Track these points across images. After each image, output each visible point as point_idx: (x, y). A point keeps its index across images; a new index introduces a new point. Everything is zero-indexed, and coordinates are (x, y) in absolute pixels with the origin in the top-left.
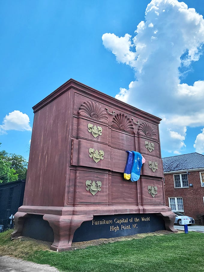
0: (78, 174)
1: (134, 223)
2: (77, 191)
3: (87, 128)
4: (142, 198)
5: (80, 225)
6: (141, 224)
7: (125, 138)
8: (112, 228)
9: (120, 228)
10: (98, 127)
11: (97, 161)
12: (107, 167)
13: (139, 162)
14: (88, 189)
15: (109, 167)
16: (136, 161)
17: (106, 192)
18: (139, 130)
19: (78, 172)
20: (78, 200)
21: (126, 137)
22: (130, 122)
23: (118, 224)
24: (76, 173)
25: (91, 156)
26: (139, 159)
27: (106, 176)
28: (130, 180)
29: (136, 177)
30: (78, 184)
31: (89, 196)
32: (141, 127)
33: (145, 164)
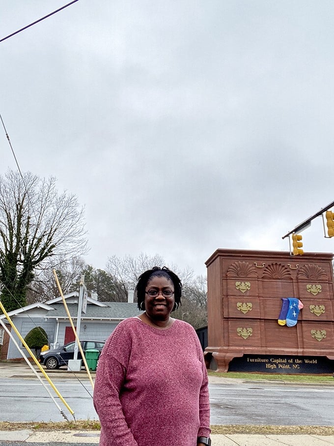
0: (229, 324)
1: (294, 363)
2: (230, 336)
3: (235, 286)
4: (303, 342)
5: (231, 359)
6: (303, 365)
7: (280, 286)
8: (268, 366)
9: (277, 366)
10: (246, 283)
11: (245, 313)
12: (256, 316)
13: (296, 309)
14: (239, 335)
15: (258, 316)
16: (291, 307)
17: (258, 336)
18: (298, 274)
19: (229, 322)
20: (231, 342)
21: (282, 285)
22: (286, 268)
23: (275, 363)
24: (228, 323)
25: (239, 309)
26: (295, 305)
27: (257, 324)
28: (286, 326)
29: (292, 323)
30: (230, 331)
31: (241, 340)
32: (302, 271)
33: (303, 310)
